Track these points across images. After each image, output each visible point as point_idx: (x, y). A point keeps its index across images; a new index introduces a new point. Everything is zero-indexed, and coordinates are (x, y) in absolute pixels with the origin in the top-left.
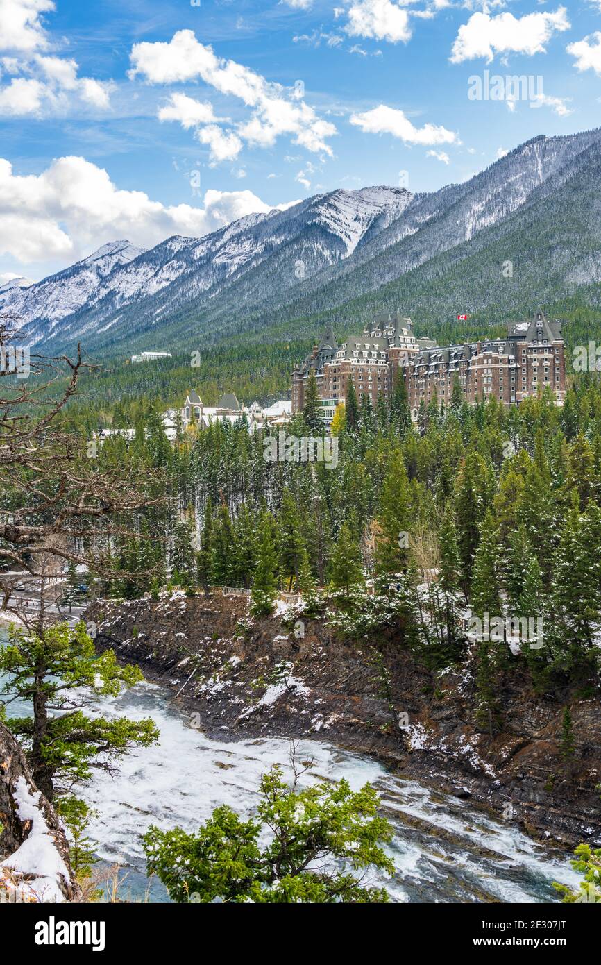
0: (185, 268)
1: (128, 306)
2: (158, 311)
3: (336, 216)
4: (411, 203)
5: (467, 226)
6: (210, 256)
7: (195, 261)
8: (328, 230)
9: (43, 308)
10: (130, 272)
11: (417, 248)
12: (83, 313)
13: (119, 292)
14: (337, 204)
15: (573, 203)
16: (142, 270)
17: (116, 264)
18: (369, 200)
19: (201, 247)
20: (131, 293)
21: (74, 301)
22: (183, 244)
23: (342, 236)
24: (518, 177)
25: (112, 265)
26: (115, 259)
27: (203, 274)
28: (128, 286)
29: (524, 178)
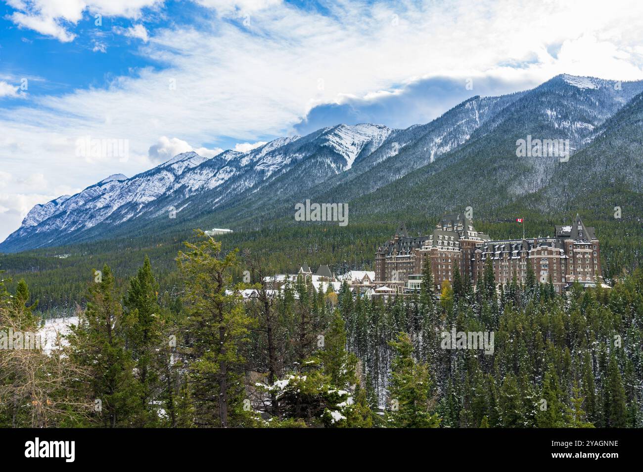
0: (235, 172)
1: (194, 196)
2: (217, 200)
3: (340, 142)
4: (390, 135)
5: (431, 152)
6: (252, 164)
7: (242, 167)
8: (335, 151)
9: (133, 195)
10: (197, 173)
11: (398, 165)
12: (162, 200)
13: (188, 186)
14: (340, 134)
15: (505, 140)
16: (205, 172)
17: (186, 167)
18: (361, 132)
19: (246, 158)
20: (197, 187)
21: (156, 191)
22: (233, 156)
23: (344, 155)
24: (463, 121)
25: (184, 168)
26: (186, 164)
27: (248, 176)
28: (195, 182)
29: (468, 123)
